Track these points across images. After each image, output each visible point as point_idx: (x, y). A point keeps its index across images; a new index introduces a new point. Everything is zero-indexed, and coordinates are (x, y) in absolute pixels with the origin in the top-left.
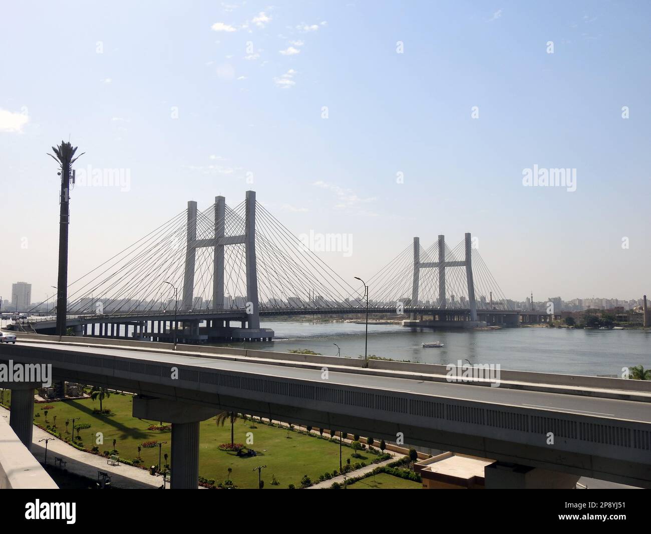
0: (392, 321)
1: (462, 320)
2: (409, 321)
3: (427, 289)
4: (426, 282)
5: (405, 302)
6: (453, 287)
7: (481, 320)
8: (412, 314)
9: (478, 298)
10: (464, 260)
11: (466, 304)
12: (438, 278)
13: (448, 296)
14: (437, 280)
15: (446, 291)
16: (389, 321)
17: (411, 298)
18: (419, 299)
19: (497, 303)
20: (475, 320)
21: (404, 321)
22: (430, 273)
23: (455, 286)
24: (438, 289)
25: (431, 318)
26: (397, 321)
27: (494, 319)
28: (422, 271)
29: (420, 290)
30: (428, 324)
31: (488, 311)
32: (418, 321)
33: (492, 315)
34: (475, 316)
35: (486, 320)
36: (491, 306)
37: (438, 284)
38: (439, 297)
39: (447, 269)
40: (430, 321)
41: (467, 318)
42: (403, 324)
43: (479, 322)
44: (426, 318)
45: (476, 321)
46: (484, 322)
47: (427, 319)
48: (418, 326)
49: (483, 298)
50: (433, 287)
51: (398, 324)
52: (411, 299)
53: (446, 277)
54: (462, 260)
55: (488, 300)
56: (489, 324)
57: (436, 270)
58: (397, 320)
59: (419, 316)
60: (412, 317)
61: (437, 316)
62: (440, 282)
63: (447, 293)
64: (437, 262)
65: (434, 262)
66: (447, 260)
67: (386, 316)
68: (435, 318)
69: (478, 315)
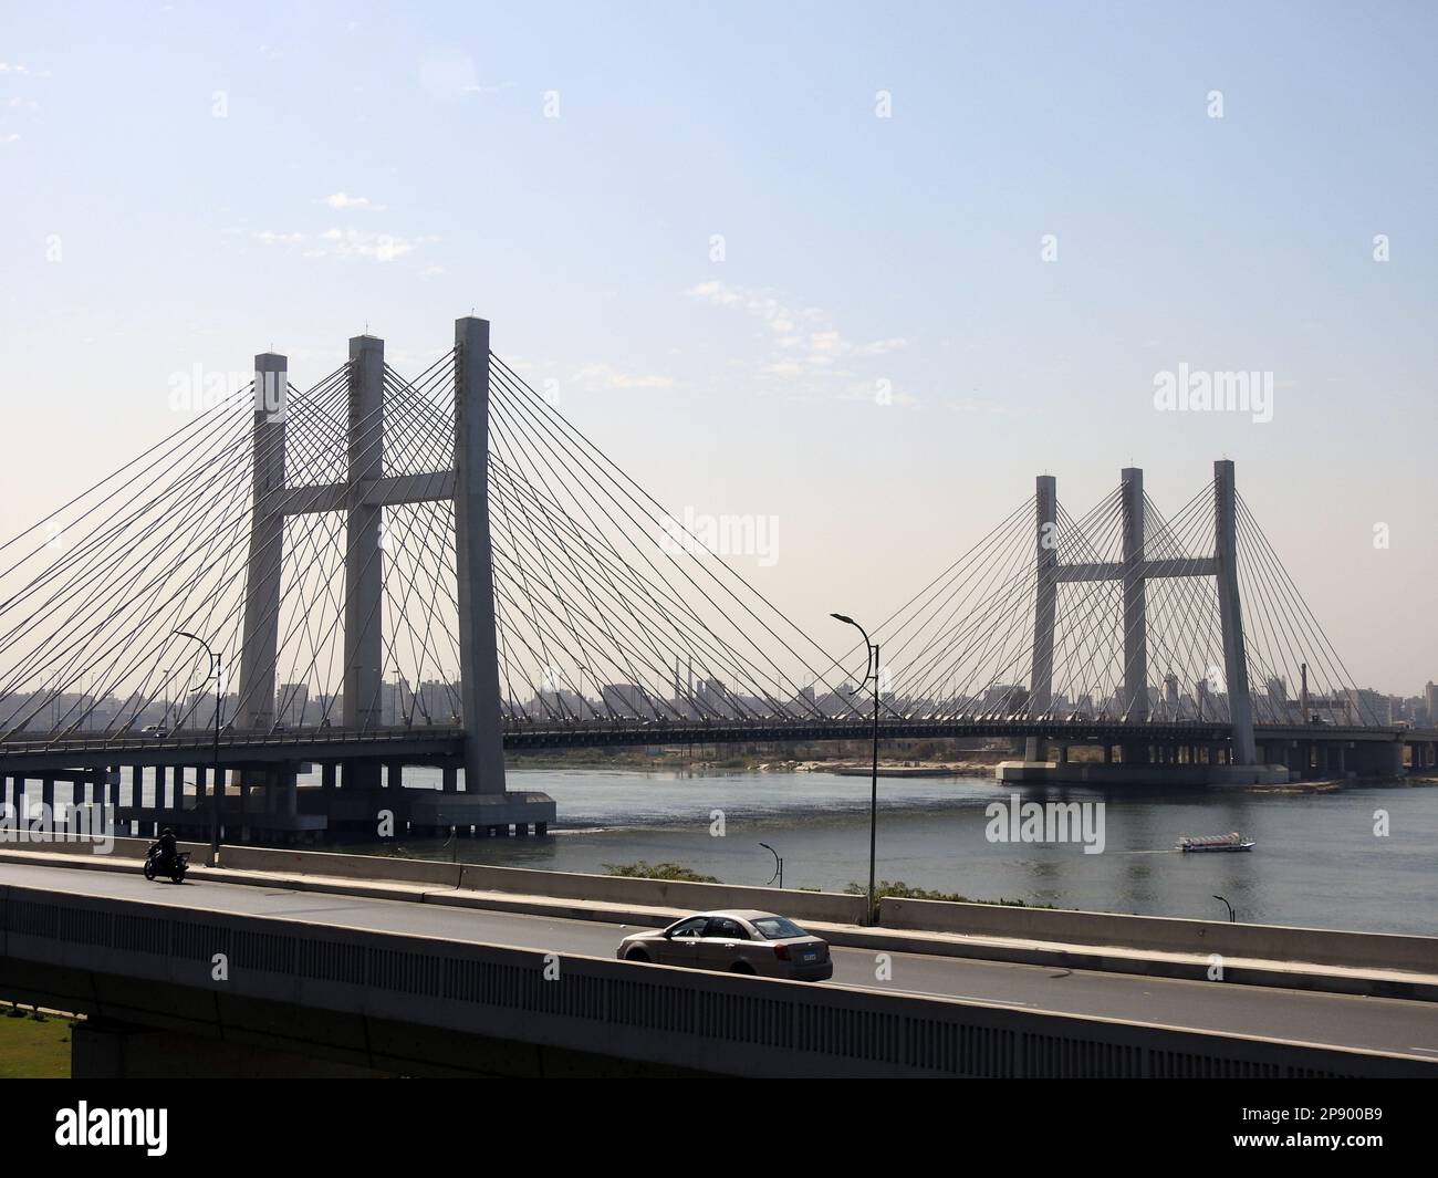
0: (962, 765)
1: (1206, 760)
2: (1019, 765)
3: (1084, 654)
4: (1077, 631)
5: (1006, 698)
6: (1172, 649)
7: (1267, 761)
8: (1030, 741)
9: (1258, 684)
10: (1211, 555)
11: (1216, 706)
12: (1120, 616)
13: (1154, 678)
14: (1117, 622)
15: (1149, 660)
16: (951, 766)
17: (1027, 684)
18: (1054, 690)
19: (1323, 703)
20: (1248, 761)
21: (1003, 764)
22: (1092, 598)
23: (1181, 644)
24: (1121, 656)
25: (1097, 753)
26: (979, 766)
27: (1313, 758)
28: (1067, 593)
29: (1059, 658)
30: (1085, 774)
31: (1292, 729)
32: (1051, 765)
33: (1306, 744)
34: (1250, 750)
35: (1286, 762)
36: (1305, 715)
37: (1121, 635)
38: (1123, 684)
39: (1154, 587)
40: (1094, 765)
41: (1222, 753)
42: (1000, 775)
43: (1261, 769)
44: (1080, 754)
45: (1252, 764)
46: (1282, 769)
47: (1085, 758)
48: (1053, 783)
49: (1277, 686)
50: (1105, 648)
51: (983, 774)
52: (1028, 688)
53: (1150, 613)
54: (1204, 555)
55: (1293, 693)
56: (1297, 774)
57: (1114, 591)
58: (981, 762)
59: (1055, 750)
60: (1030, 750)
61: (1116, 749)
62: (1126, 631)
63: (1151, 670)
64: (1116, 560)
65: (1108, 560)
66: (1151, 554)
67: (942, 748)
68: (1109, 754)
69: (1258, 742)
